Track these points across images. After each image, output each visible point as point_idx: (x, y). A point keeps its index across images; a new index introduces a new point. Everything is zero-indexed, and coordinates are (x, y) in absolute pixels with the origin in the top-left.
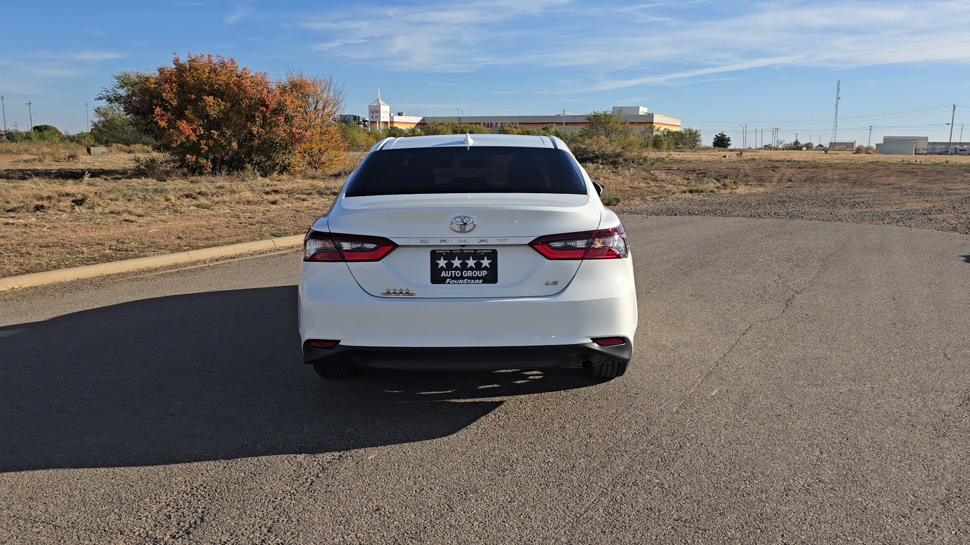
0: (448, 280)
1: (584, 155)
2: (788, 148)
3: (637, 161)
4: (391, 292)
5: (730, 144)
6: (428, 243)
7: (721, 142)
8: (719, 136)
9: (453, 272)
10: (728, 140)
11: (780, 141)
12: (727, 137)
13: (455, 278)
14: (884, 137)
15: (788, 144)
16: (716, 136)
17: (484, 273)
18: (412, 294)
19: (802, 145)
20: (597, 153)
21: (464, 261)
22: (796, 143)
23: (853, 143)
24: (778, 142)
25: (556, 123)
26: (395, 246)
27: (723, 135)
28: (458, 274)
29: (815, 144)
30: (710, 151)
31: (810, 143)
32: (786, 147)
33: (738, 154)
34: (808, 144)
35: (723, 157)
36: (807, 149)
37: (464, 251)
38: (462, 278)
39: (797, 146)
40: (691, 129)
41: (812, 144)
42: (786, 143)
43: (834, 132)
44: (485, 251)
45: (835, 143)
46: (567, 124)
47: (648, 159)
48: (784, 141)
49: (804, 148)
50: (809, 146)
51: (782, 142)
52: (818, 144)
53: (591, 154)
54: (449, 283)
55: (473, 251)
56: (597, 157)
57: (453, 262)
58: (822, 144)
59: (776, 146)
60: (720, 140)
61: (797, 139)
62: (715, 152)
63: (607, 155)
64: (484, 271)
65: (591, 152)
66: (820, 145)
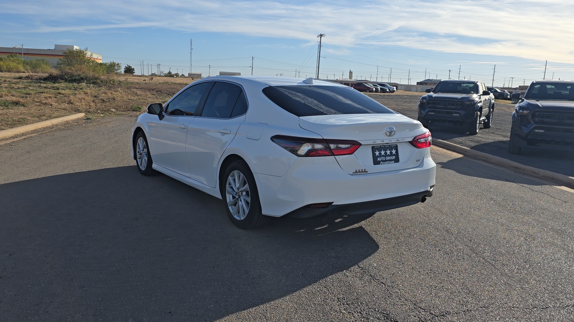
0: (381, 162)
1: (72, 77)
2: (166, 76)
3: (109, 82)
4: (358, 171)
5: (135, 72)
6: (376, 142)
7: (129, 70)
8: (127, 67)
9: (382, 158)
10: (133, 69)
11: (162, 72)
12: (132, 68)
13: (383, 161)
14: (220, 72)
15: (166, 74)
16: (126, 67)
17: (394, 157)
18: (367, 172)
19: (173, 74)
20: (82, 76)
21: (386, 152)
22: (170, 73)
23: (200, 74)
24: (160, 72)
25: (19, 53)
26: (360, 145)
27: (130, 67)
28: (384, 158)
29: (180, 74)
30: (128, 76)
31: (177, 73)
32: (165, 75)
33: (150, 79)
34: (176, 74)
35: (144, 80)
36: (177, 77)
37: (386, 146)
38: (386, 161)
39: (170, 75)
40: (115, 62)
41: (179, 74)
42: (165, 73)
43: (191, 68)
44: (393, 146)
45: (191, 74)
46: (25, 54)
47: (115, 81)
48: (164, 72)
49: (175, 76)
50: (177, 75)
51: (163, 72)
52: (181, 74)
53: (77, 77)
54: (381, 164)
55: (389, 146)
56: (82, 79)
57: (381, 152)
58: (183, 74)
59: (159, 74)
60: (128, 70)
61: (170, 71)
62: (131, 77)
63: (89, 78)
64: (394, 156)
65: (77, 76)
66: (183, 75)
